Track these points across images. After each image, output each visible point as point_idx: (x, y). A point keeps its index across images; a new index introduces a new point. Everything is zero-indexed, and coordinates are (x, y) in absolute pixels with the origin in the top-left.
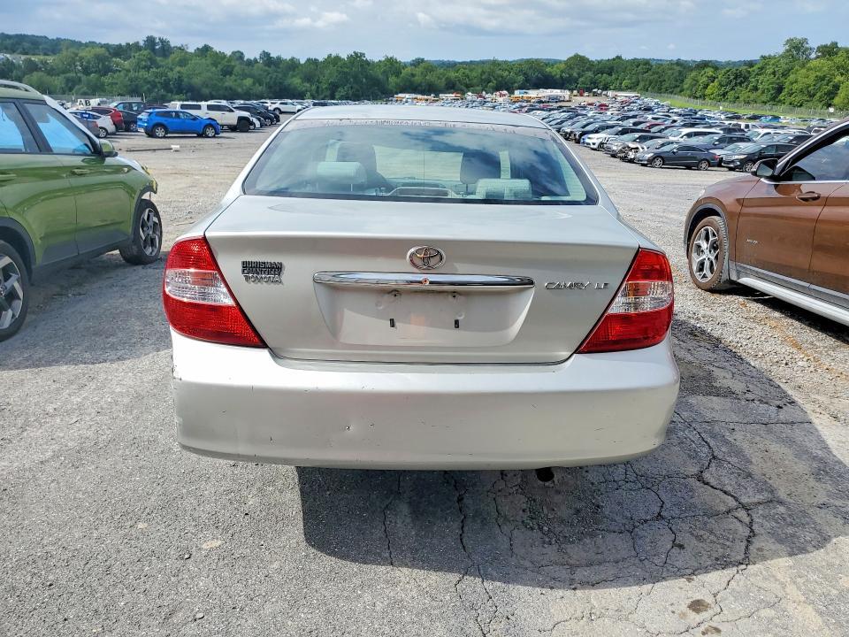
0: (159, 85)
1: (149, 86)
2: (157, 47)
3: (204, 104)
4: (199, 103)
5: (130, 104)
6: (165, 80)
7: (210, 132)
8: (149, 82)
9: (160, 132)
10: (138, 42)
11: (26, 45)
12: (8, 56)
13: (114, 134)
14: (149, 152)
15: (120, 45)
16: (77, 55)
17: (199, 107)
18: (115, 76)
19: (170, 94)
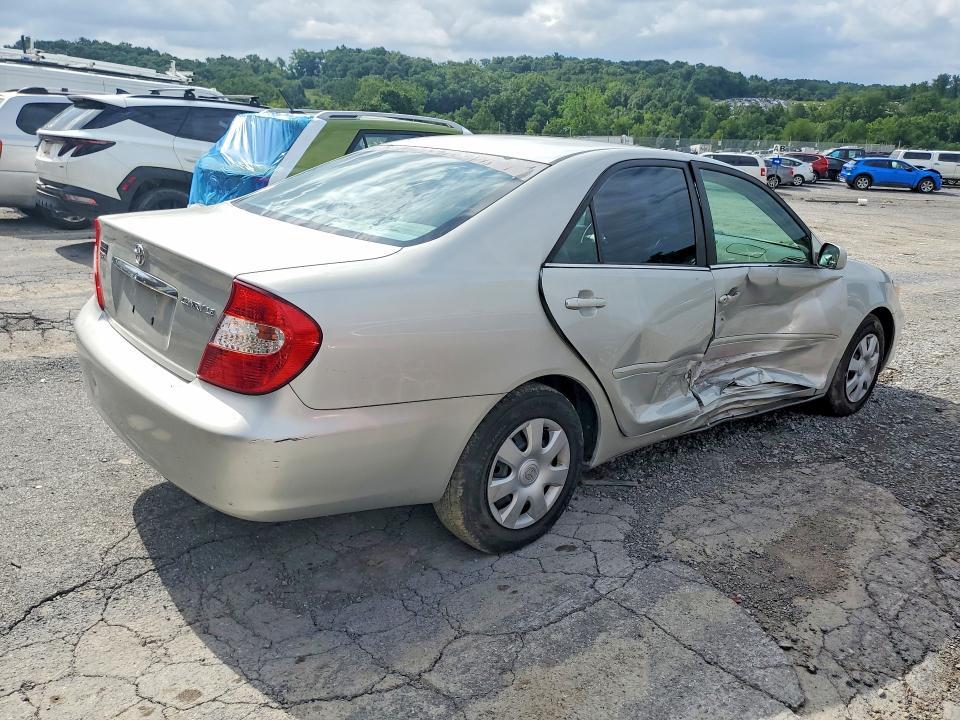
0: (932, 131)
1: (920, 132)
2: (948, 87)
3: (936, 153)
4: (930, 152)
5: (847, 151)
6: (942, 125)
7: (927, 187)
8: (921, 128)
9: (863, 183)
10: (926, 82)
11: (803, 90)
12: (782, 102)
13: (809, 182)
14: (829, 204)
15: (905, 86)
16: (849, 99)
17: (928, 156)
18: (884, 121)
19: (943, 142)
